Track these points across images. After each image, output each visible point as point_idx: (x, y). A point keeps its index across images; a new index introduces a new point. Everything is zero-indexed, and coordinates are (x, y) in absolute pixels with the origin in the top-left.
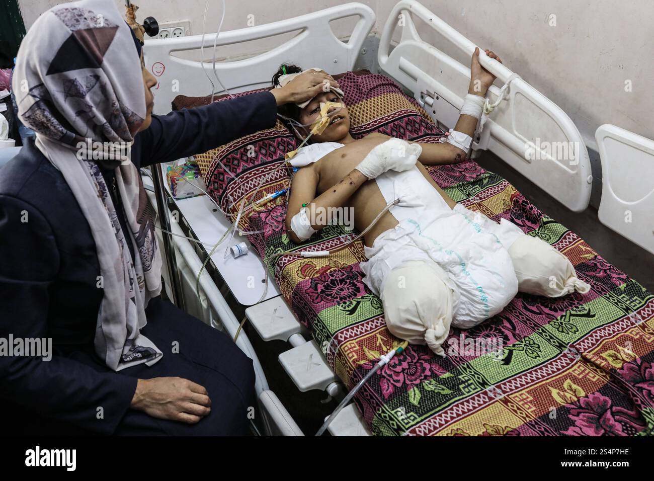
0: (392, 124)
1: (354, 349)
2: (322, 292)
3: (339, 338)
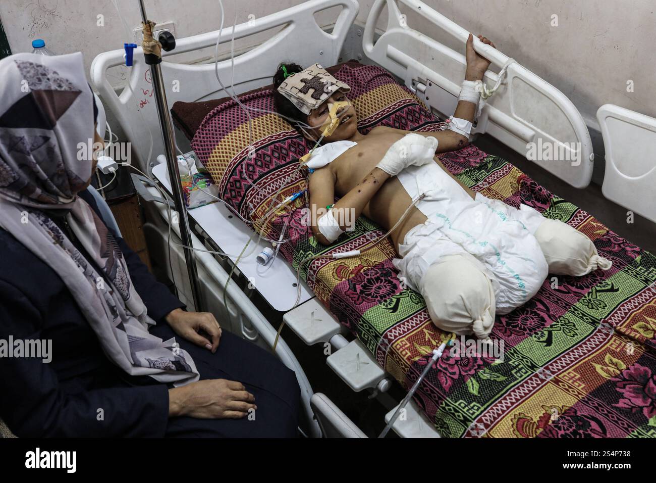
0: (394, 116)
1: (406, 346)
2: (362, 292)
3: (389, 337)
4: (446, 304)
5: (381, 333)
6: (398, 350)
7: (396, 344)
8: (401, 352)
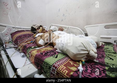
1: (64, 68)
3: (55, 66)
4: (76, 47)
5: (51, 65)
6: (61, 71)
7: (59, 68)
8: (63, 71)
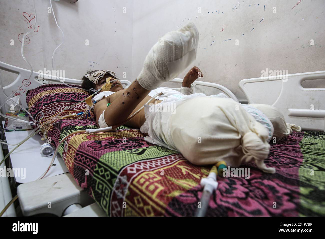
2: (106, 145)
3: (129, 172)
4: (202, 119)
5: (118, 170)
6: (142, 185)
7: (139, 177)
8: (147, 188)
